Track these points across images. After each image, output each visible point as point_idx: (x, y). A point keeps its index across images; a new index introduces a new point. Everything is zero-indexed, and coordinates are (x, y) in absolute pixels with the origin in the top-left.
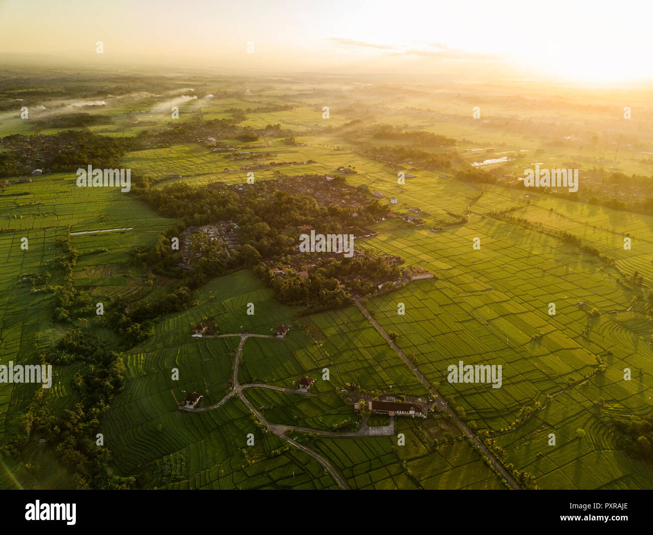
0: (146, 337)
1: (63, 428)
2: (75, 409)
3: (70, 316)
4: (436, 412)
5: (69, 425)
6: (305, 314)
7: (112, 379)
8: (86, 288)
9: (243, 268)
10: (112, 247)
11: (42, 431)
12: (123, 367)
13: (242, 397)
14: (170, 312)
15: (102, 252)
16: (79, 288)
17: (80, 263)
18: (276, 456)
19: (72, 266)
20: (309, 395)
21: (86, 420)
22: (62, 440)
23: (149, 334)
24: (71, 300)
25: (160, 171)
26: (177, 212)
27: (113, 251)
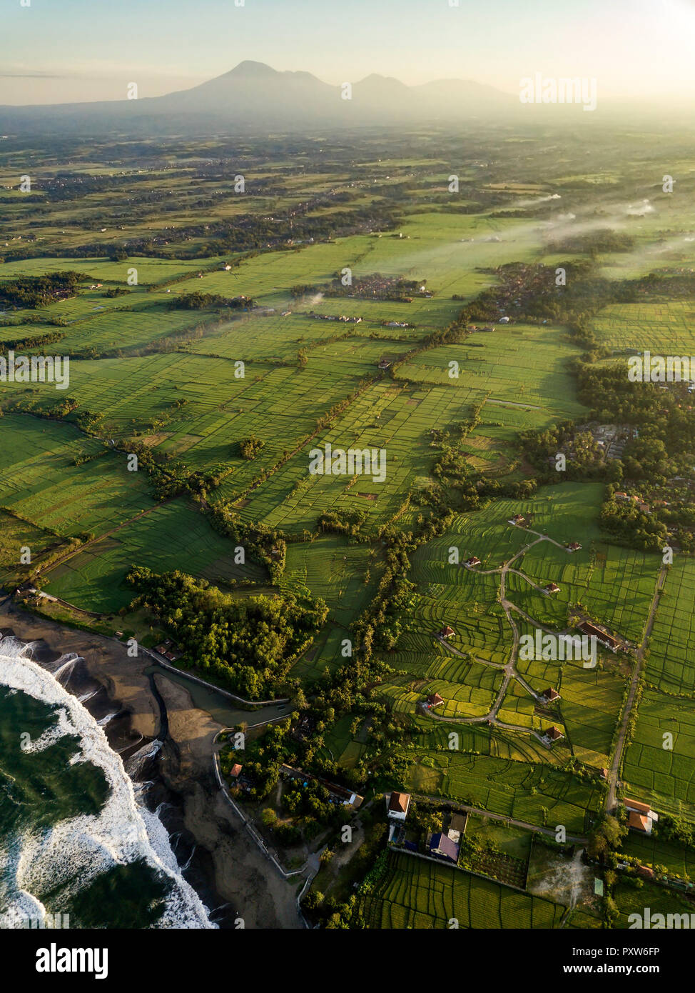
0: (479, 509)
1: (396, 541)
2: (407, 534)
3: (442, 473)
4: (629, 655)
5: (400, 541)
6: (607, 543)
7: (437, 526)
8: (466, 454)
9: (600, 481)
10: (508, 423)
11: (387, 538)
12: (450, 523)
13: (503, 576)
14: (510, 497)
15: (498, 425)
16: (461, 453)
17: (476, 431)
18: (492, 616)
19: (468, 432)
20: (547, 596)
21: (410, 543)
22: (393, 548)
23: (481, 507)
24: (450, 461)
25: (623, 340)
26: (593, 401)
27: (507, 428)
